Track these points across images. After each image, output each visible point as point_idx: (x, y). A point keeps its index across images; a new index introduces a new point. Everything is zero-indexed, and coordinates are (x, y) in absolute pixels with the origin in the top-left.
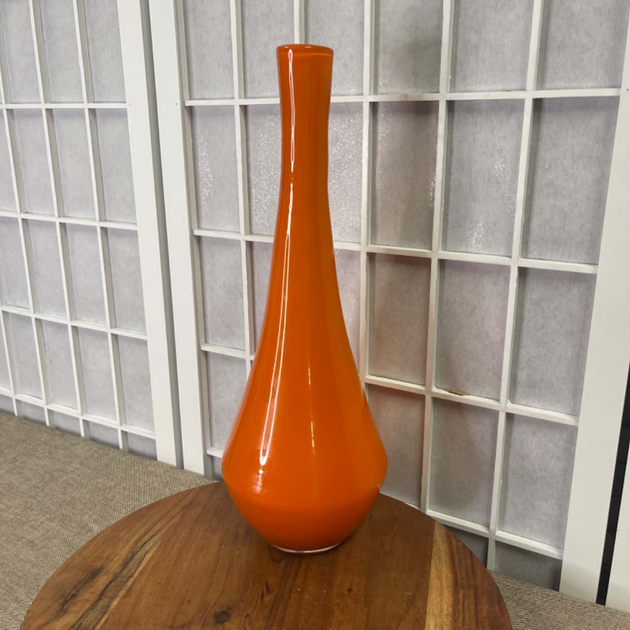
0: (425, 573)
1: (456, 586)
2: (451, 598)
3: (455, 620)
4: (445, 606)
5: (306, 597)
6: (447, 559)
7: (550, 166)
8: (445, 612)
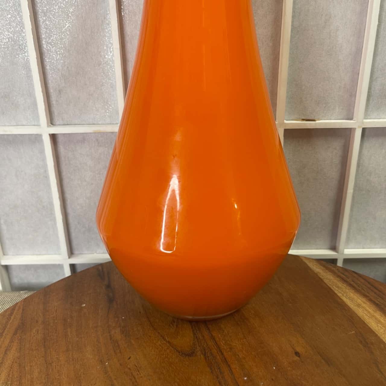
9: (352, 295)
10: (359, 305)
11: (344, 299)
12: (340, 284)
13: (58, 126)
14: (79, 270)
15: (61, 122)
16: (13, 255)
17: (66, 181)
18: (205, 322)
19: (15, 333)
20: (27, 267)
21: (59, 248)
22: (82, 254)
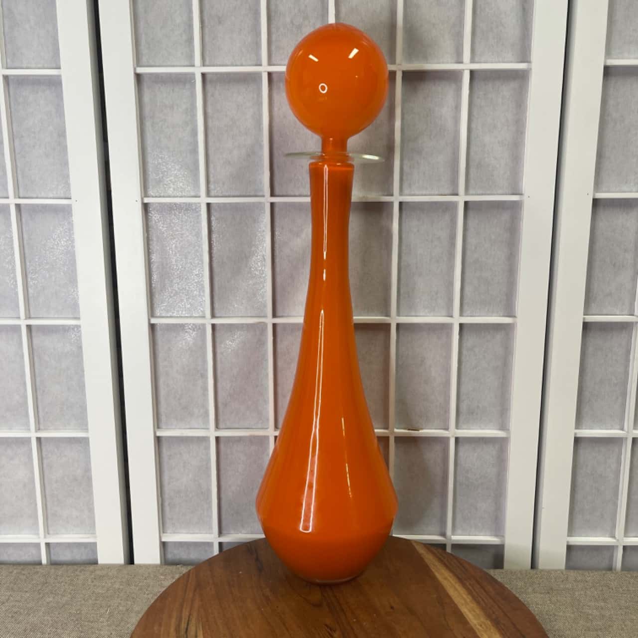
0: (434, 578)
1: (461, 581)
2: (464, 590)
3: (478, 603)
4: (465, 596)
5: (365, 624)
6: (439, 564)
7: (476, 248)
8: (468, 600)
9: (443, 571)
10: (445, 579)
11: (437, 574)
12: (437, 563)
13: (223, 430)
14: (225, 549)
15: (224, 427)
16: (171, 533)
17: (222, 472)
18: (331, 586)
19: (195, 590)
20: (181, 544)
21: (211, 528)
22: (229, 534)
